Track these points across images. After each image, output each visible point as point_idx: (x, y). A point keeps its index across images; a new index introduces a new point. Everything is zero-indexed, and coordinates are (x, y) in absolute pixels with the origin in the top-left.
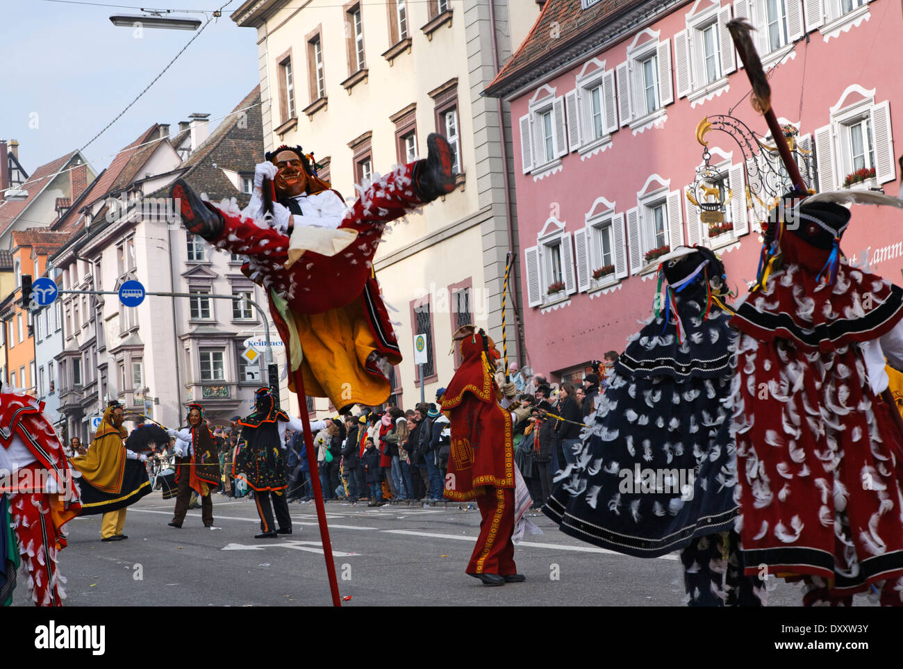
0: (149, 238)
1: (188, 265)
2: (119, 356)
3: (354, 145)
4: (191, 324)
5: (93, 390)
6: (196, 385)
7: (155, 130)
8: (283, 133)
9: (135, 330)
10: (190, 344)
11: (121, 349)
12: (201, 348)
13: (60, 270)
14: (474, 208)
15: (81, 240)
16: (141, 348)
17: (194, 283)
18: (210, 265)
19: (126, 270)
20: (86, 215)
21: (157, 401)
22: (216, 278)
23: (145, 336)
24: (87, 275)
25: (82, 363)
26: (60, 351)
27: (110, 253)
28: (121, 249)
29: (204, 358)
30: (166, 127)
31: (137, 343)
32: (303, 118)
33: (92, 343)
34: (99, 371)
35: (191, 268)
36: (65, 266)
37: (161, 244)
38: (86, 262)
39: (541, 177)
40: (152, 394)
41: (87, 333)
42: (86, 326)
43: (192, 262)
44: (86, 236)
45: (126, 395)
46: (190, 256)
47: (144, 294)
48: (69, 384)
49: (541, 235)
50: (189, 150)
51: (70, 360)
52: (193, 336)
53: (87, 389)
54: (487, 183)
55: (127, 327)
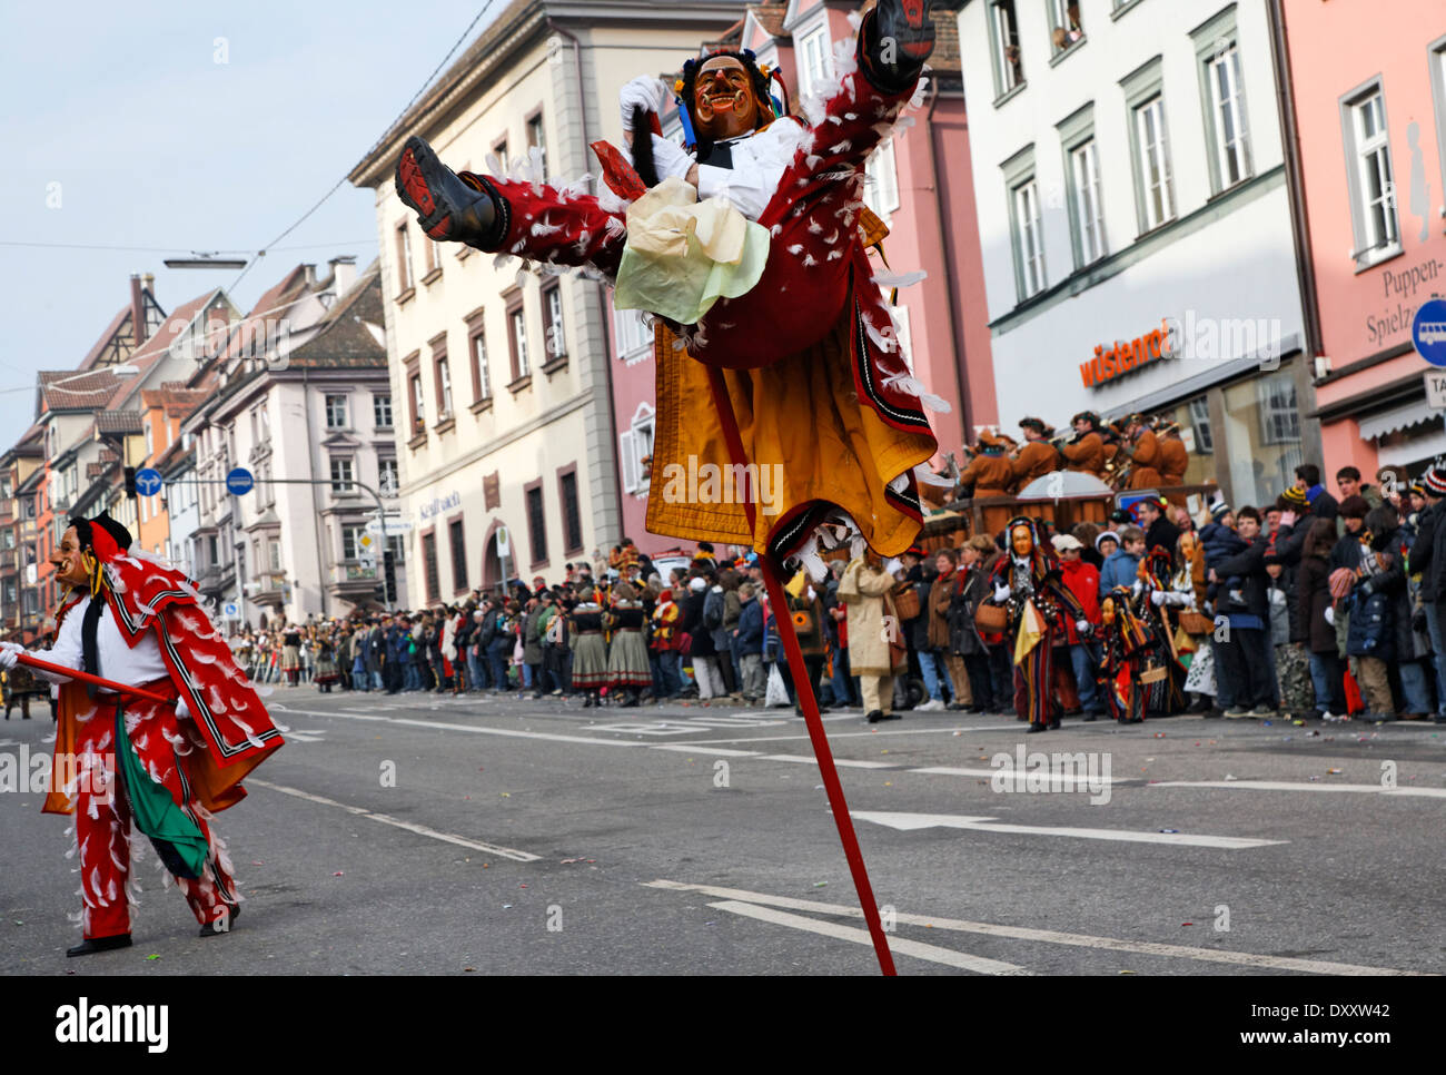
0: (284, 405)
1: (328, 432)
2: (255, 535)
3: (469, 320)
4: (333, 497)
5: (231, 572)
6: (340, 565)
7: (301, 271)
8: (402, 303)
9: (272, 506)
10: (331, 520)
11: (257, 527)
12: (344, 525)
13: (194, 436)
14: (577, 391)
15: (213, 404)
16: (277, 526)
17: (335, 453)
18: (351, 432)
19: (261, 439)
20: (222, 372)
21: (297, 584)
22: (359, 446)
23: (282, 513)
24: (222, 443)
25: (219, 541)
26: (195, 528)
27: (243, 419)
28: (254, 415)
29: (347, 535)
30: (313, 267)
31: (275, 520)
32: (421, 289)
33: (228, 519)
34: (236, 551)
35: (331, 436)
36: (198, 431)
37: (297, 410)
38: (221, 429)
39: (633, 361)
40: (291, 577)
41: (224, 509)
42: (222, 499)
43: (332, 429)
44: (218, 400)
45: (263, 578)
46: (330, 423)
47: (252, 481)
48: (206, 564)
49: (635, 419)
50: (335, 294)
51: (207, 538)
52: (335, 511)
53: (226, 570)
54: (587, 365)
55: (264, 503)
